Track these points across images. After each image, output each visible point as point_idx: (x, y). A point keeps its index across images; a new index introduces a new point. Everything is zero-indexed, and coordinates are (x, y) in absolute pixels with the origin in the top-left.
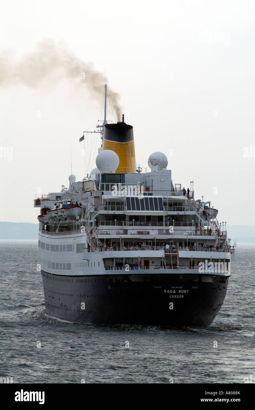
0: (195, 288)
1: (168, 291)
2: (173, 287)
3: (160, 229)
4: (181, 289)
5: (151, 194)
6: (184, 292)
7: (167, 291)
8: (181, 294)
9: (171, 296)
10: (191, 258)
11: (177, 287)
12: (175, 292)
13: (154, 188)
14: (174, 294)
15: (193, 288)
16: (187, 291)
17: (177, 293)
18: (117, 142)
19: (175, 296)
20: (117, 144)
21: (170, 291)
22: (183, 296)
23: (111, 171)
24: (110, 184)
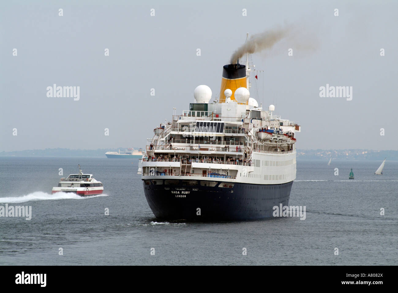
0: (196, 190)
2: (178, 189)
3: (218, 147)
4: (184, 191)
5: (220, 120)
6: (186, 193)
7: (173, 192)
8: (184, 194)
9: (177, 196)
10: (209, 169)
11: (181, 189)
12: (179, 193)
13: (222, 115)
14: (179, 194)
15: (193, 190)
16: (188, 193)
17: (181, 194)
18: (227, 79)
19: (179, 196)
20: (227, 80)
21: (175, 192)
22: (185, 196)
23: (204, 102)
24: (201, 111)
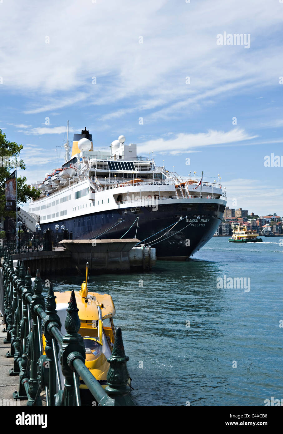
1: (191, 220)
2: (195, 217)
4: (203, 218)
6: (206, 222)
7: (189, 221)
8: (203, 223)
14: (196, 223)
17: (199, 223)
21: (192, 220)
